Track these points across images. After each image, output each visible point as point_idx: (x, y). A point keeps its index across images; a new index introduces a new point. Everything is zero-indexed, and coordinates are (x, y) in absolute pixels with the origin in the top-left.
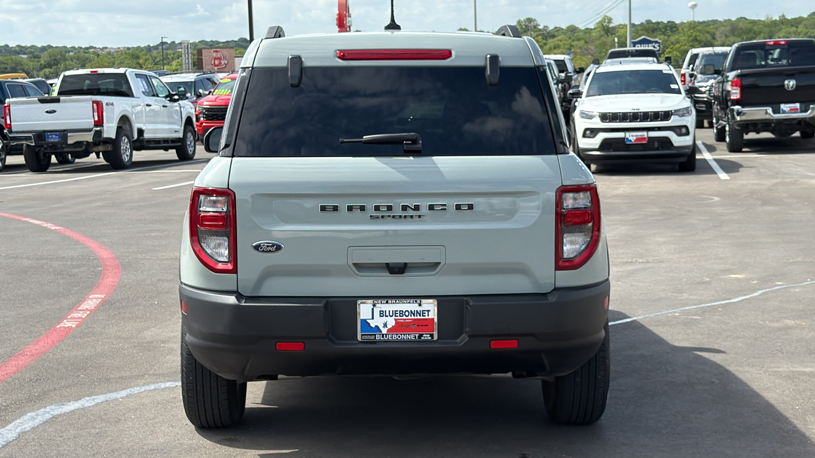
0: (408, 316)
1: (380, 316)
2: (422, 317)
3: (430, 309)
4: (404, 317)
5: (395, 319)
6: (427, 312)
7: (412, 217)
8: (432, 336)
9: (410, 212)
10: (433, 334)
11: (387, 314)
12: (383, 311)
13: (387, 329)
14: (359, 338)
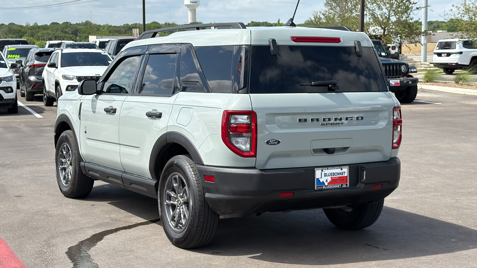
2: (342, 176)
3: (345, 171)
4: (335, 176)
5: (331, 178)
6: (344, 173)
8: (347, 185)
9: (338, 121)
11: (328, 175)
12: (325, 174)
13: (327, 183)
14: (316, 189)
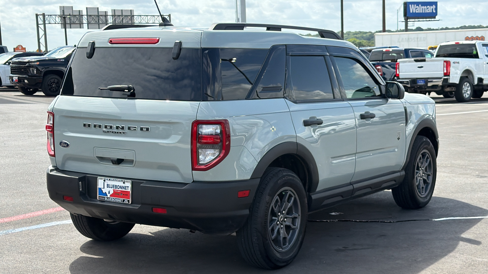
0: (118, 189)
1: (107, 187)
2: (125, 190)
3: (128, 184)
4: (117, 189)
5: (114, 190)
6: (127, 188)
7: (120, 133)
8: (128, 201)
9: (120, 130)
10: (129, 200)
11: (110, 187)
12: (108, 184)
13: (110, 195)
14: (98, 199)
